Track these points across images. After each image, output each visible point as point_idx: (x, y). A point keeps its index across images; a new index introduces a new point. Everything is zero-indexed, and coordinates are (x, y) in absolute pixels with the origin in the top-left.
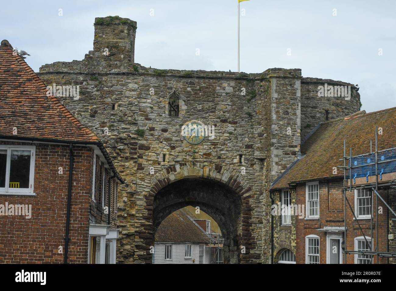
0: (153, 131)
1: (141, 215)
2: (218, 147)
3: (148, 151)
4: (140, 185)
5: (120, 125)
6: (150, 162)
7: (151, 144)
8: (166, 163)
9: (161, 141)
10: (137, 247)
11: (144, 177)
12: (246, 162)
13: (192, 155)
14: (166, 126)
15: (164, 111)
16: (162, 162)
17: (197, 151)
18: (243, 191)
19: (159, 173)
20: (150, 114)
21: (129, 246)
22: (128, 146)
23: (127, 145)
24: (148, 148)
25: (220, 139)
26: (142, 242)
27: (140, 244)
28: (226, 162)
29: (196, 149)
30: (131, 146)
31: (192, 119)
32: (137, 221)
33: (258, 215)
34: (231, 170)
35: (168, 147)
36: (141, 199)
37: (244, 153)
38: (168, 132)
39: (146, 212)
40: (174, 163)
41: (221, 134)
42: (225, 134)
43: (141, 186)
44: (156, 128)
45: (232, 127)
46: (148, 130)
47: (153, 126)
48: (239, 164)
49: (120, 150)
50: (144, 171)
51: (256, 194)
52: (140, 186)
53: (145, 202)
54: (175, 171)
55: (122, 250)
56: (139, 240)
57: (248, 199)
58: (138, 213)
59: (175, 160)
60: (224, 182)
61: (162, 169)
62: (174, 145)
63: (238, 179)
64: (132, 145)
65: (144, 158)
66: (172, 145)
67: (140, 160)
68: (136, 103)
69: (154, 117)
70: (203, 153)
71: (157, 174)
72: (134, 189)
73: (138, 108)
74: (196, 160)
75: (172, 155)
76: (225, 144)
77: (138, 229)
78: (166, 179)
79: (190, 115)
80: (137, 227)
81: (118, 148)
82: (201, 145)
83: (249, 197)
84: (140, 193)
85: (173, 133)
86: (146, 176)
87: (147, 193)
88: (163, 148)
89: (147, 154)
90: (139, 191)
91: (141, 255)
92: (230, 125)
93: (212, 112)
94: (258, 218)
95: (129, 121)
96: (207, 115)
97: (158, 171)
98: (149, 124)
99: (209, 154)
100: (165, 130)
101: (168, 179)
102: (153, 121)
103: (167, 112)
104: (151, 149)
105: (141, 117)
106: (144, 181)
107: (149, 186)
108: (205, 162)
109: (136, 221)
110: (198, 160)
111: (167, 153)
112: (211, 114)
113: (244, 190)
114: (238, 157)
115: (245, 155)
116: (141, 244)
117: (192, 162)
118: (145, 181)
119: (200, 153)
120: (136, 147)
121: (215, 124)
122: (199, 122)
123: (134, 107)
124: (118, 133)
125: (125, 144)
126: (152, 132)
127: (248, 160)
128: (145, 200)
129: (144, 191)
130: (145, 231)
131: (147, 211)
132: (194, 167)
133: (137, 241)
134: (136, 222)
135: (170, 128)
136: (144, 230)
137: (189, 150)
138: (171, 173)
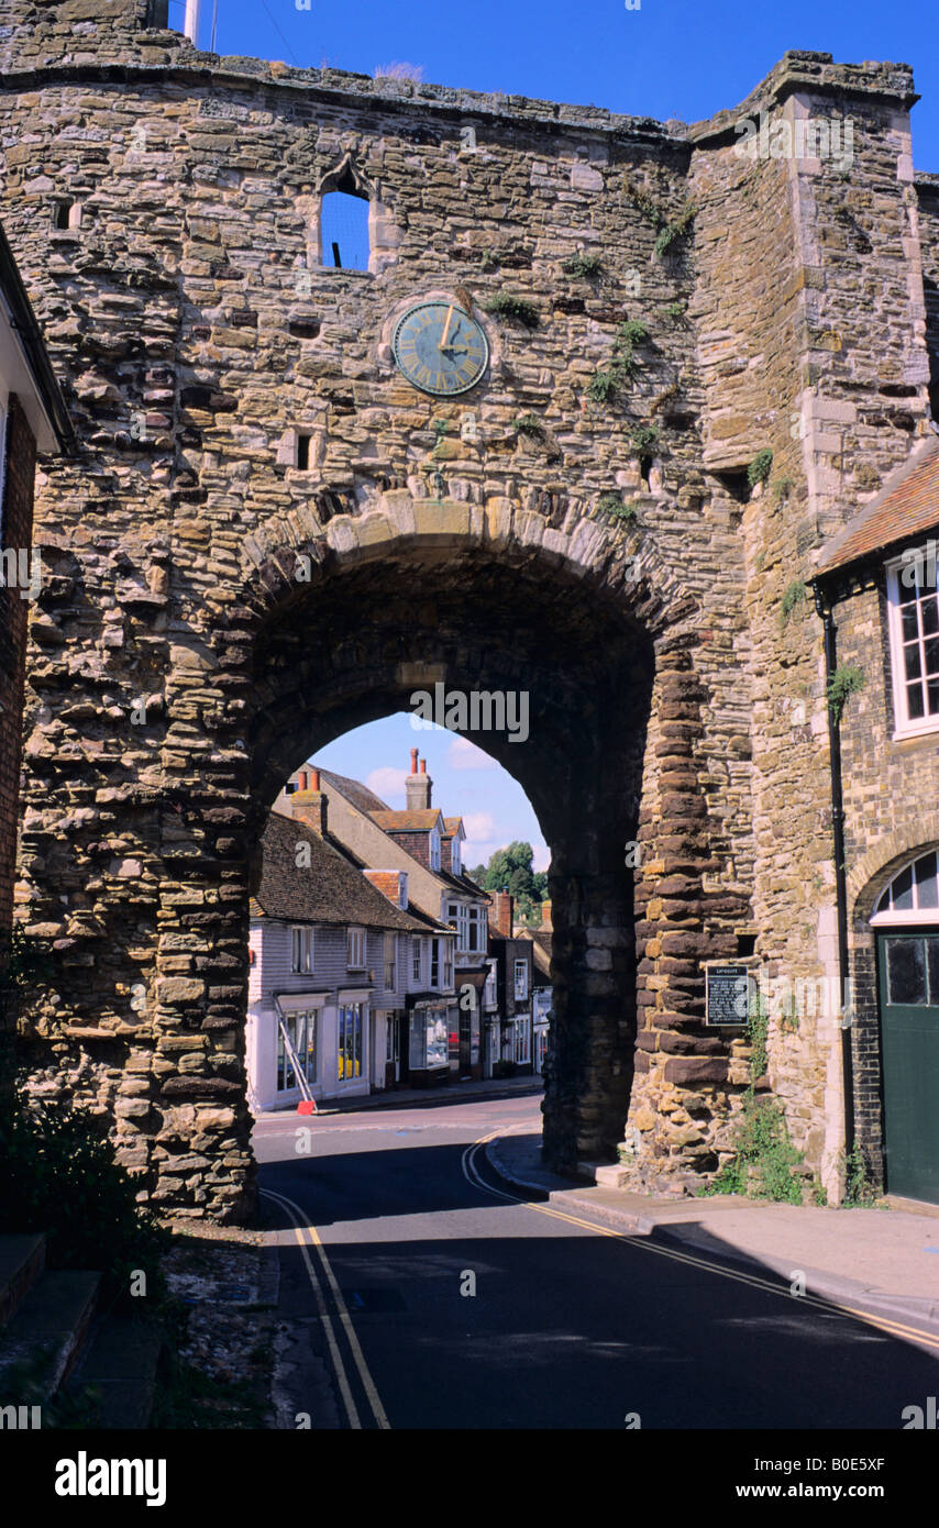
0: (247, 329)
1: (192, 714)
2: (549, 413)
3: (229, 415)
4: (189, 569)
5: (92, 292)
6: (232, 467)
7: (238, 384)
8: (309, 472)
9: (290, 372)
10: (175, 867)
11: (206, 535)
12: (671, 485)
13: (431, 442)
14: (313, 308)
15: (304, 244)
16: (293, 467)
17: (452, 425)
18: (661, 615)
19: (279, 518)
20: (237, 253)
21: (132, 861)
23: (125, 386)
24: (225, 405)
25: (552, 379)
26: (196, 841)
27: (188, 853)
28: (586, 483)
29: (451, 417)
31: (431, 287)
32: (174, 741)
33: (732, 722)
35: (323, 404)
36: (190, 637)
37: (662, 449)
38: (320, 336)
39: (216, 701)
40: (348, 476)
41: (557, 359)
42: (575, 361)
43: (196, 575)
44: (262, 316)
45: (605, 332)
46: (228, 320)
47: (253, 307)
48: (639, 494)
49: (88, 403)
50: (206, 505)
51: (720, 628)
52: (187, 574)
53: (213, 650)
54: (355, 511)
56: (181, 834)
57: (688, 650)
58: (178, 701)
59: (354, 462)
60: (578, 570)
61: (296, 500)
62: (351, 396)
65: (206, 445)
66: (342, 394)
67: (189, 456)
68: (169, 203)
69: (254, 266)
70: (479, 438)
71: (272, 523)
72: (160, 588)
73: (180, 225)
74: (450, 465)
75: (339, 437)
76: (576, 404)
77: (176, 781)
78: (312, 549)
79: (422, 270)
80: (172, 771)
81: (83, 394)
82: (471, 403)
83: (691, 639)
84: (189, 608)
85: (343, 340)
86: (220, 529)
87: (221, 608)
88: (298, 404)
89: (220, 428)
90: (181, 596)
91: (193, 908)
92: (594, 325)
93: (515, 264)
94: (730, 733)
95: (139, 273)
97: (272, 507)
98: (233, 295)
99: (508, 445)
101: (324, 547)
102: (249, 283)
103: (315, 250)
104: (242, 406)
105: (192, 262)
106: (207, 551)
107: (233, 579)
108: (491, 475)
109: (167, 742)
110: (458, 465)
111: (313, 430)
112: (510, 272)
113: (665, 611)
114: (634, 463)
115: (665, 455)
116: (191, 850)
117: (433, 475)
118: (214, 551)
119: (466, 437)
120: (170, 393)
123: (161, 220)
124: (83, 325)
125: (122, 381)
126: (244, 332)
127: (679, 479)
128: (212, 640)
129: (208, 598)
130: (213, 788)
131: (219, 693)
132: (440, 498)
133: (171, 838)
134: (169, 747)
135: (327, 319)
136: (208, 787)
137: (419, 421)
138: (336, 517)
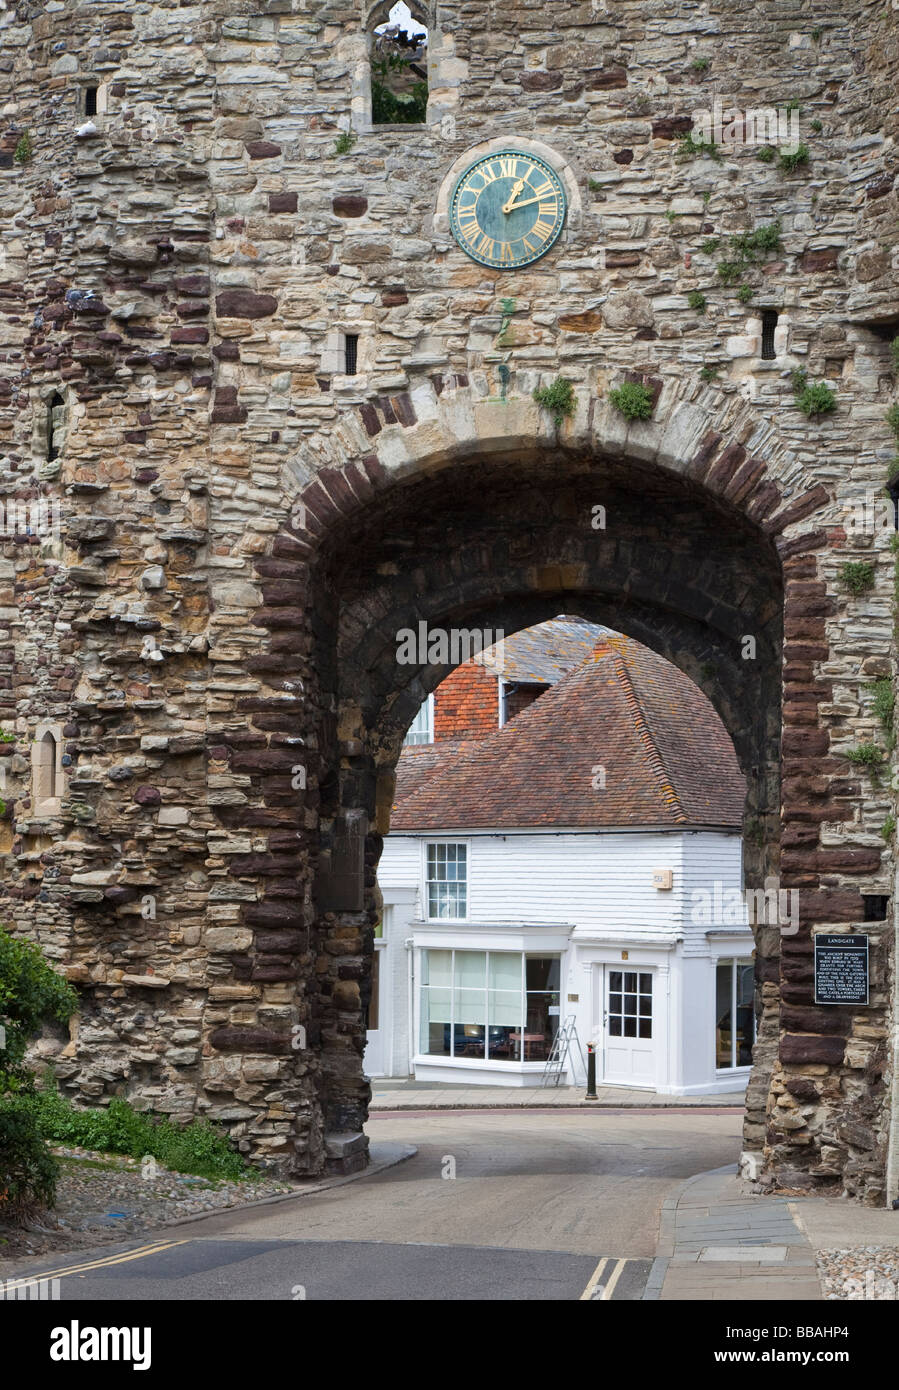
0: (285, 215)
1: (236, 655)
2: (641, 274)
3: (267, 321)
4: (229, 497)
5: (118, 192)
6: (276, 379)
7: (277, 282)
8: (357, 377)
9: (333, 262)
10: (222, 812)
11: (246, 460)
12: (800, 347)
13: (495, 327)
14: (359, 179)
15: (348, 101)
16: (339, 374)
17: (521, 304)
18: (779, 511)
19: (323, 434)
20: (272, 123)
21: (181, 809)
22: (165, 300)
23: (159, 298)
24: (264, 308)
25: (647, 228)
26: (243, 789)
27: (235, 800)
28: (686, 356)
29: (519, 294)
30: (181, 301)
31: (496, 132)
32: (218, 684)
33: (865, 639)
34: (713, 399)
35: (370, 296)
36: (232, 573)
37: (789, 301)
38: (368, 213)
39: (260, 640)
40: (399, 378)
41: (653, 201)
42: (676, 202)
43: (237, 504)
44: (302, 198)
46: (264, 207)
47: (291, 188)
48: (756, 363)
49: (121, 321)
50: (246, 426)
52: (227, 504)
53: (256, 585)
54: (408, 418)
55: (147, 831)
56: (227, 781)
57: (811, 553)
58: (220, 641)
59: (406, 360)
60: (672, 467)
61: (341, 412)
62: (401, 281)
63: (750, 445)
64: (184, 295)
65: (244, 357)
66: (391, 281)
67: (227, 372)
68: (199, 71)
69: (292, 137)
70: (553, 315)
71: (315, 441)
72: (198, 522)
73: (210, 96)
74: (516, 353)
75: (389, 333)
76: (676, 256)
77: (220, 726)
78: (360, 466)
79: (487, 111)
80: (215, 715)
81: (115, 311)
82: (544, 273)
83: (816, 540)
84: (230, 541)
85: (392, 215)
86: (259, 452)
87: (262, 540)
88: (342, 299)
89: (257, 336)
90: (221, 528)
91: (241, 856)
93: (604, 83)
94: (864, 653)
95: (164, 165)
96: (580, 103)
97: (316, 422)
98: (272, 176)
99: (588, 320)
100: (350, 206)
101: (372, 463)
102: (286, 159)
103: (362, 105)
104: (281, 307)
105: (225, 143)
106: (248, 477)
107: (276, 506)
108: (567, 360)
109: (210, 685)
110: (525, 352)
111: (360, 327)
112: (597, 95)
113: (785, 505)
114: (754, 325)
115: (794, 308)
116: (238, 798)
117: (496, 367)
118: (255, 477)
119: (538, 317)
120: (205, 301)
121: (620, 149)
122: (534, 143)
123: (190, 92)
124: (111, 233)
125: (154, 292)
126: (282, 219)
127: (810, 337)
128: (255, 574)
129: (250, 529)
130: (260, 732)
131: (263, 631)
132: (504, 394)
133: (217, 785)
134: (213, 691)
135: (374, 191)
136: (254, 731)
137: (481, 303)
138: (386, 428)
